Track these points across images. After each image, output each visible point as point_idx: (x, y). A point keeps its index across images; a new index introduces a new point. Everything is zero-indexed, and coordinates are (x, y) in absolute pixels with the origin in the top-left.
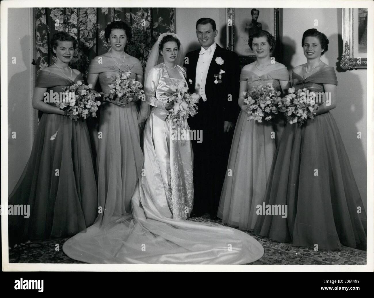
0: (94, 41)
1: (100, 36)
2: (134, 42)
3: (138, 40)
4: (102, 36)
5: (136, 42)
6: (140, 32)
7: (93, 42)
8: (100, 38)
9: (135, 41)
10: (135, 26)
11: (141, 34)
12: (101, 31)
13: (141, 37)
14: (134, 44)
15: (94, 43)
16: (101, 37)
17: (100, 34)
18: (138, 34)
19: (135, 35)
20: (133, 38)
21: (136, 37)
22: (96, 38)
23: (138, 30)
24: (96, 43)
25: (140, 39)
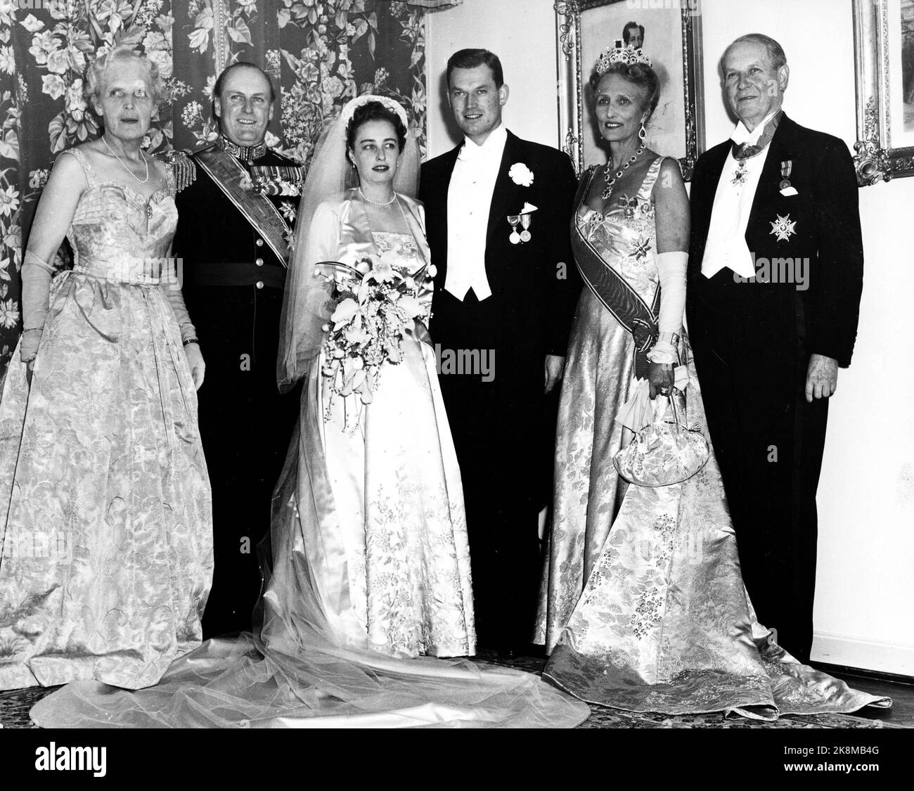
0: (164, 131)
1: (186, 117)
2: (295, 140)
3: (307, 133)
4: (191, 117)
5: (301, 140)
6: (311, 111)
7: (163, 133)
8: (185, 123)
9: (299, 136)
10: (298, 93)
11: (315, 115)
12: (189, 104)
13: (315, 126)
14: (297, 147)
15: (165, 137)
16: (188, 121)
17: (186, 112)
18: (306, 115)
19: (298, 120)
20: (292, 128)
21: (301, 125)
22: (171, 123)
23: (306, 103)
24: (172, 137)
25: (313, 130)
